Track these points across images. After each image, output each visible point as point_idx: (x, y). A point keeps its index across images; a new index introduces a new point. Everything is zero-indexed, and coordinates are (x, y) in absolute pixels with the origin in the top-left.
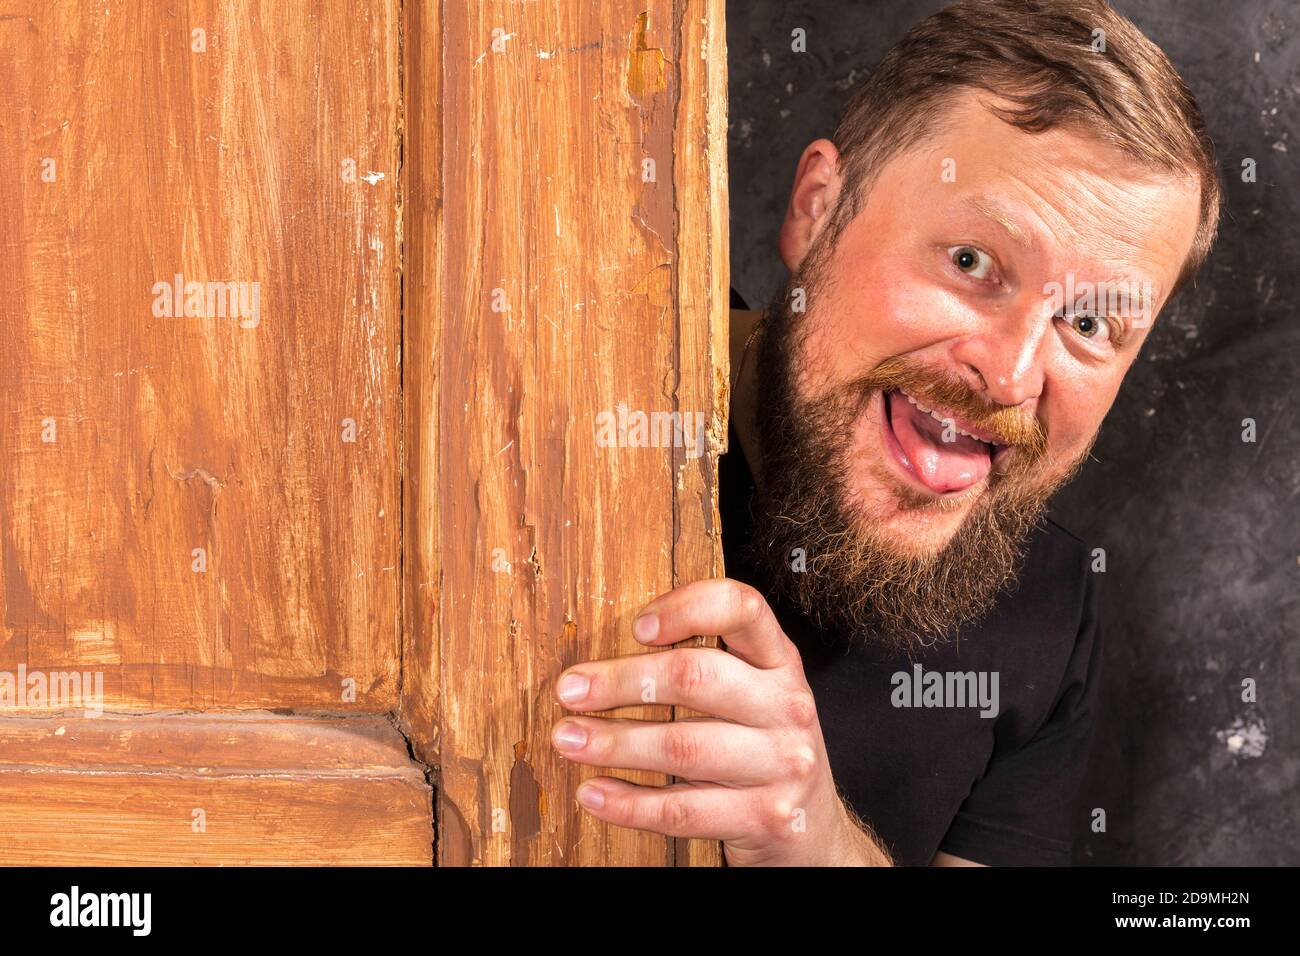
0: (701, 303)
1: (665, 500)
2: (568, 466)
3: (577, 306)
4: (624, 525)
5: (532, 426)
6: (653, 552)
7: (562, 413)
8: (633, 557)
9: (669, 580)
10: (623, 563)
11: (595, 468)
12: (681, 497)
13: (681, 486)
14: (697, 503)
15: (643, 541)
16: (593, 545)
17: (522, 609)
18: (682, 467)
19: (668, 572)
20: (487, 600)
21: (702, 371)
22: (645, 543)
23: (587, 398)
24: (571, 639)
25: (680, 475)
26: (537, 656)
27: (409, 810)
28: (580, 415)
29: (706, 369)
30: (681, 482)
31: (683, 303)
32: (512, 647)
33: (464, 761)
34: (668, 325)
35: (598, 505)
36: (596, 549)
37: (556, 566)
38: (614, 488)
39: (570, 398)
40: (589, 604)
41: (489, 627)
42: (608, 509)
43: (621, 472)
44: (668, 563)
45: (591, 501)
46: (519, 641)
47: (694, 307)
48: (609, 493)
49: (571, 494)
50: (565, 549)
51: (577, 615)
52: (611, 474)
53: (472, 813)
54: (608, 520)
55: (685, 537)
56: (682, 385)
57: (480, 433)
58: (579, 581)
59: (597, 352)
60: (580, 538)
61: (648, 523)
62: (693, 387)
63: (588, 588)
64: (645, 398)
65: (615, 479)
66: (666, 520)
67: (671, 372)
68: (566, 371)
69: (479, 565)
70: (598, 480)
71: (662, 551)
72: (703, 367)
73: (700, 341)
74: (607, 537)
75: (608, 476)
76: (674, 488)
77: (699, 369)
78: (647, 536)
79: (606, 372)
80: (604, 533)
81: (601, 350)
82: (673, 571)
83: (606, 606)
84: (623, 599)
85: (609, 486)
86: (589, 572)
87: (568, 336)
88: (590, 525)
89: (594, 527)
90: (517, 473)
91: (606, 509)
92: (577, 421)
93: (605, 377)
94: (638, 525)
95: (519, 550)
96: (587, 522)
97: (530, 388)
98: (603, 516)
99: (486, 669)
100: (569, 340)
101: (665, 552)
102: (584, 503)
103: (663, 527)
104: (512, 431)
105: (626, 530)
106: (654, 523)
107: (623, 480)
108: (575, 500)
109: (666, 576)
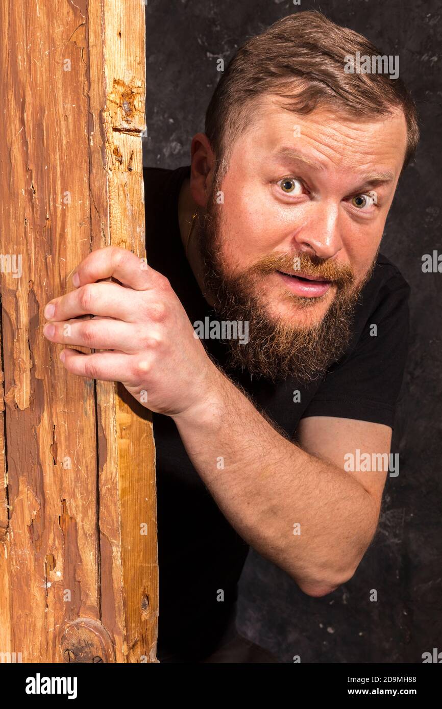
0: (99, 43)
1: (85, 151)
2: (45, 137)
3: (47, 53)
4: (68, 166)
5: (30, 117)
6: (81, 180)
7: (42, 110)
8: (73, 182)
9: (88, 194)
10: (69, 186)
11: (56, 137)
12: (92, 149)
13: (92, 144)
14: (99, 153)
15: (77, 174)
16: (56, 178)
17: (29, 213)
18: (92, 133)
19: (88, 190)
20: (16, 209)
21: (100, 81)
22: (78, 175)
23: (52, 101)
24: (49, 227)
25: (91, 137)
26: (36, 236)
28: (49, 110)
29: (102, 79)
30: (92, 141)
31: (91, 44)
32: (26, 232)
33: (9, 290)
34: (85, 57)
35: (58, 156)
36: (57, 179)
37: (42, 190)
38: (64, 147)
39: (45, 103)
40: (55, 208)
41: (17, 223)
42: (62, 159)
43: (67, 138)
44: (87, 185)
45: (55, 154)
46: (28, 229)
47: (96, 46)
48: (62, 150)
49: (47, 152)
50: (45, 181)
51: (50, 214)
52: (63, 139)
53: (13, 316)
54: (62, 164)
55: (94, 171)
56: (92, 89)
57: (10, 124)
58: (51, 197)
59: (55, 76)
60: (51, 174)
61: (78, 165)
62: (96, 90)
63: (55, 200)
64: (75, 98)
65: (64, 142)
66: (86, 162)
67: (86, 82)
68: (43, 88)
69: (12, 192)
70: (57, 144)
71: (85, 179)
72: (100, 78)
73: (99, 64)
74: (62, 172)
75: (62, 140)
76: (89, 145)
77: (99, 79)
78: (79, 172)
79: (59, 86)
80: (61, 172)
81: (57, 74)
82: (90, 189)
83: (62, 208)
84: (69, 205)
85: (62, 146)
86: (55, 193)
87: (43, 69)
88: (55, 167)
89: (56, 168)
90: (25, 143)
91: (61, 159)
92: (48, 112)
93: (59, 88)
94: (75, 166)
95: (27, 183)
96: (54, 167)
97: (29, 99)
98: (60, 162)
99: (16, 244)
100: (44, 71)
101: (86, 179)
102: (52, 156)
103: (85, 166)
104: (22, 122)
105: (70, 168)
106: (81, 165)
107: (68, 142)
108: (49, 155)
109: (87, 194)
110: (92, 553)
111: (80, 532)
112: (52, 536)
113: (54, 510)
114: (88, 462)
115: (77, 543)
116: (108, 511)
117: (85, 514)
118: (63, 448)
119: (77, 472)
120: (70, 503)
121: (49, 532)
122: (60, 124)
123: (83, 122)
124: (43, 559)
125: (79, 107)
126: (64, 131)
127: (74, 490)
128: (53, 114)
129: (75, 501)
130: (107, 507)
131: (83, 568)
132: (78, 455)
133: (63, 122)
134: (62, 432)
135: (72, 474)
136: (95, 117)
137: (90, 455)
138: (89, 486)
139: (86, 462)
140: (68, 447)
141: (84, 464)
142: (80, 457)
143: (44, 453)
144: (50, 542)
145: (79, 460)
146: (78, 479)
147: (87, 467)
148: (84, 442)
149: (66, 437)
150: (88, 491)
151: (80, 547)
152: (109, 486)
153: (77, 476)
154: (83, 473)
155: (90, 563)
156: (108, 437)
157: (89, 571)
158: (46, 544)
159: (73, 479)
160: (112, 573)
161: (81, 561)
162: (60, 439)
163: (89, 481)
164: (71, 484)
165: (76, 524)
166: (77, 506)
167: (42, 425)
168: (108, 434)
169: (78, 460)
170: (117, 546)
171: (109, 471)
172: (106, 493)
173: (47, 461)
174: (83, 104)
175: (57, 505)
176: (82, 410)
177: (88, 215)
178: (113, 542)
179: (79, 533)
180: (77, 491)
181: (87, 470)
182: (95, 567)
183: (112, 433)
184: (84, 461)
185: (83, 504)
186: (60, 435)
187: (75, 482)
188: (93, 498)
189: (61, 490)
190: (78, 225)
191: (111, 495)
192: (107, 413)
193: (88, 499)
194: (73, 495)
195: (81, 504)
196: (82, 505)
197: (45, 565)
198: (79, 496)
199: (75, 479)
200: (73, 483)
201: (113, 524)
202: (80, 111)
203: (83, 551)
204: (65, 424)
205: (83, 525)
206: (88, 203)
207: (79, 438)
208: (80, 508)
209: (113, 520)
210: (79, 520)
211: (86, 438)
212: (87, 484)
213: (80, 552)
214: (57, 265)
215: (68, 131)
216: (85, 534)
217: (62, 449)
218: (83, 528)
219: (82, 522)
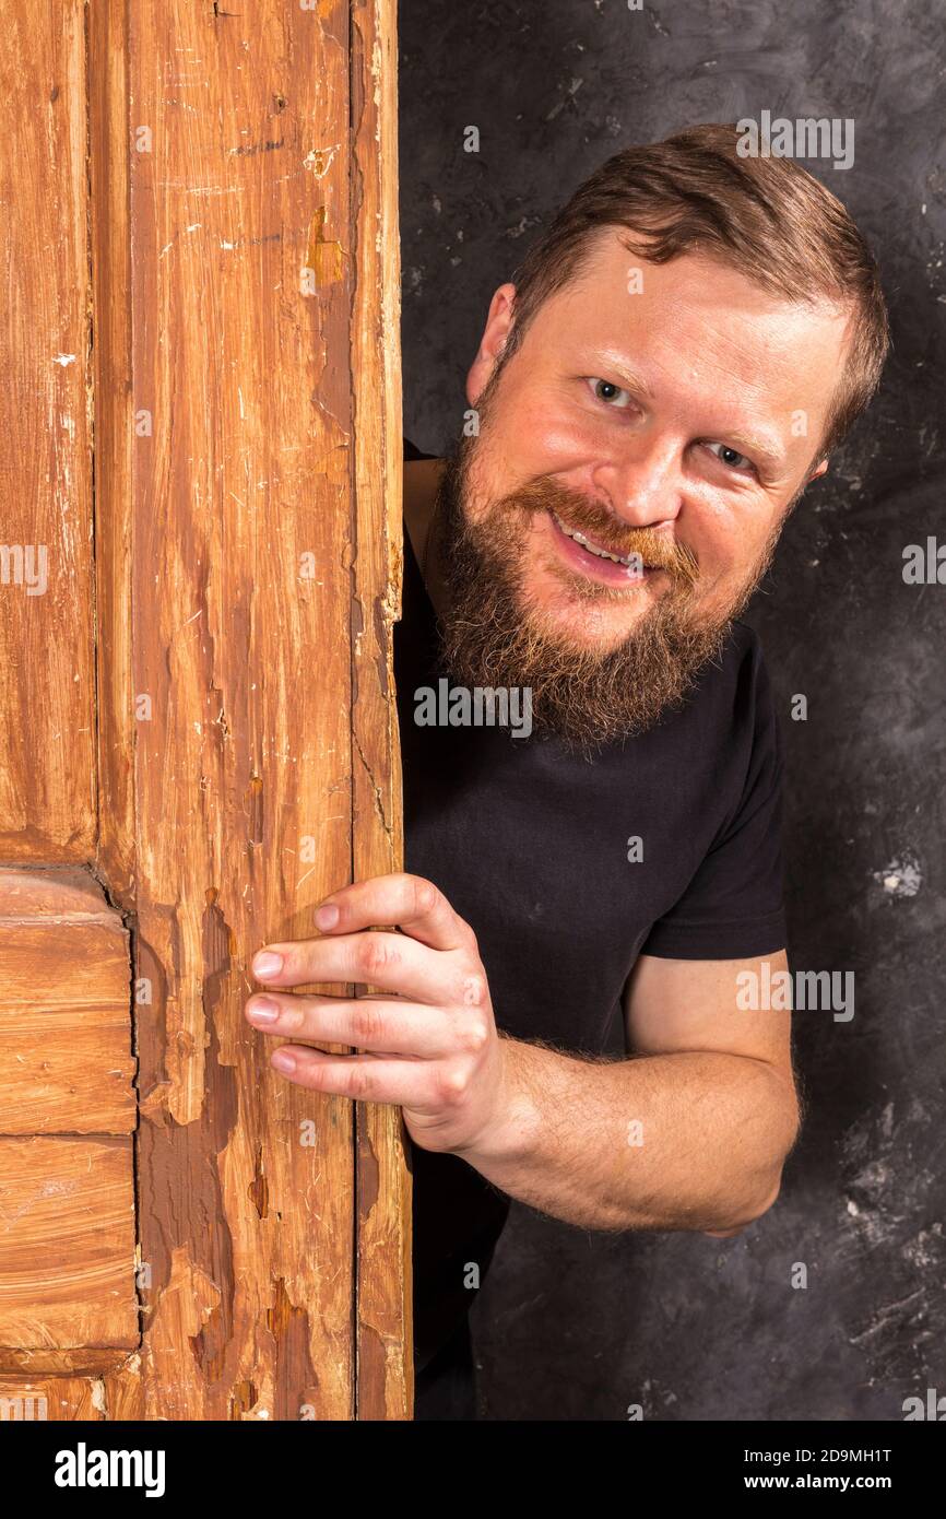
0: (376, 482)
1: (344, 664)
2: (253, 634)
3: (261, 485)
4: (305, 688)
5: (219, 597)
6: (333, 713)
7: (248, 585)
8: (314, 717)
9: (347, 739)
10: (305, 724)
11: (279, 635)
12: (358, 662)
13: (358, 652)
14: (374, 668)
15: (324, 702)
16: (277, 707)
17: (211, 766)
18: (359, 634)
19: (347, 732)
20: (178, 757)
21: (378, 546)
22: (326, 705)
23: (271, 571)
24: (257, 793)
25: (357, 642)
26: (226, 809)
27: (108, 953)
28: (264, 586)
29: (382, 543)
30: (358, 648)
31: (359, 482)
32: (202, 801)
33: (158, 906)
34: (346, 502)
35: (281, 669)
36: (280, 712)
37: (242, 725)
38: (297, 654)
39: (254, 571)
40: (274, 762)
41: (181, 783)
42: (291, 674)
43: (303, 639)
44: (347, 723)
45: (275, 667)
46: (208, 795)
47: (370, 486)
48: (291, 658)
49: (256, 659)
50: (251, 711)
51: (263, 772)
52: (293, 641)
53: (166, 954)
54: (291, 683)
55: (363, 699)
56: (359, 558)
57: (170, 603)
58: (265, 740)
59: (280, 528)
60: (265, 700)
61: (328, 687)
62: (369, 560)
63: (273, 746)
64: (324, 570)
65: (297, 645)
66: (345, 684)
67: (349, 546)
68: (250, 545)
69: (170, 726)
70: (281, 646)
71: (342, 712)
72: (378, 542)
73: (375, 517)
74: (290, 699)
75: (291, 642)
76: (352, 654)
77: (374, 543)
78: (328, 699)
79: (288, 546)
80: (288, 696)
81: (283, 525)
82: (352, 730)
83: (290, 762)
84: (305, 756)
85: (291, 652)
86: (273, 732)
87: (252, 512)
88: (275, 688)
89: (277, 690)
90: (206, 640)
91: (289, 674)
92: (261, 590)
93: (288, 550)
94: (319, 689)
95: (208, 712)
96: (272, 686)
97: (217, 562)
98: (286, 680)
99: (178, 823)
100: (253, 516)
101: (344, 713)
102: (268, 668)
103: (342, 690)
104: (201, 601)
105: (308, 692)
106: (334, 686)
107: (304, 646)
108: (260, 666)
109: (345, 736)
110: (340, 1365)
111: (316, 1331)
112: (249, 1347)
113: (255, 1298)
114: (338, 1204)
115: (307, 1352)
116: (379, 1286)
117: (328, 1297)
118: (280, 1186)
119: (313, 1224)
120: (294, 1284)
121: (244, 1341)
122: (289, 613)
123: (340, 614)
124: (227, 1392)
125: (331, 587)
126: (296, 625)
127: (304, 1258)
128: (272, 594)
129: (306, 1278)
130: (377, 1279)
131: (322, 1394)
132: (314, 1195)
133: (295, 610)
134: (277, 1157)
135: (300, 1229)
136: (367, 607)
137: (341, 1194)
138: (339, 1248)
139: (333, 1206)
140: (292, 1183)
141: (328, 1209)
142: (319, 1199)
143: (235, 1199)
144: (246, 1359)
145: (317, 1204)
146: (312, 1239)
147: (334, 1215)
148: (329, 1170)
149: (286, 1166)
150: (335, 1256)
151: (315, 1359)
152: (382, 1243)
153: (311, 1232)
154: (326, 1226)
155: (337, 1384)
156: (381, 1158)
157: (334, 1398)
158: (236, 1366)
159: (302, 1238)
160: (384, 1392)
161: (316, 1383)
162: (274, 1170)
163: (339, 1239)
164: (298, 1249)
165: (306, 1318)
166: (308, 1288)
167: (232, 1150)
168: (382, 1152)
169: (315, 1204)
170: (396, 1344)
171: (381, 1217)
172: (375, 1255)
173: (242, 1214)
174: (341, 580)
175: (264, 1289)
176: (326, 1115)
177: (347, 773)
178: (387, 1339)
179: (314, 1333)
180: (310, 1259)
181: (334, 1220)
182: (347, 1389)
183: (390, 1151)
184: (328, 1205)
185: (324, 1281)
186: (274, 1163)
187: (306, 1243)
188: (346, 1267)
189: (276, 1259)
190: (324, 790)
191: (386, 1257)
192: (381, 1115)
193: (336, 1270)
194: (303, 1268)
195: (319, 1281)
196: (321, 1285)
197: (229, 1404)
198: (314, 1268)
199: (306, 1238)
200: (302, 1246)
201: (389, 1307)
202: (332, 595)
203: (320, 1364)
204: (286, 1141)
205: (322, 1318)
206: (347, 754)
207: (317, 1165)
208: (317, 1289)
209: (388, 1301)
210: (313, 1311)
211: (334, 1164)
212: (334, 1245)
213: (316, 1368)
214: (274, 860)
215: (307, 627)
216: (327, 1334)
217: (277, 1189)
218: (323, 1324)
219: (321, 1312)
